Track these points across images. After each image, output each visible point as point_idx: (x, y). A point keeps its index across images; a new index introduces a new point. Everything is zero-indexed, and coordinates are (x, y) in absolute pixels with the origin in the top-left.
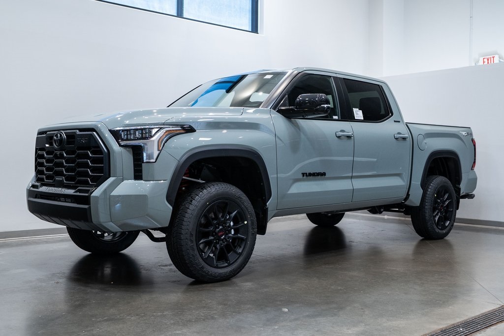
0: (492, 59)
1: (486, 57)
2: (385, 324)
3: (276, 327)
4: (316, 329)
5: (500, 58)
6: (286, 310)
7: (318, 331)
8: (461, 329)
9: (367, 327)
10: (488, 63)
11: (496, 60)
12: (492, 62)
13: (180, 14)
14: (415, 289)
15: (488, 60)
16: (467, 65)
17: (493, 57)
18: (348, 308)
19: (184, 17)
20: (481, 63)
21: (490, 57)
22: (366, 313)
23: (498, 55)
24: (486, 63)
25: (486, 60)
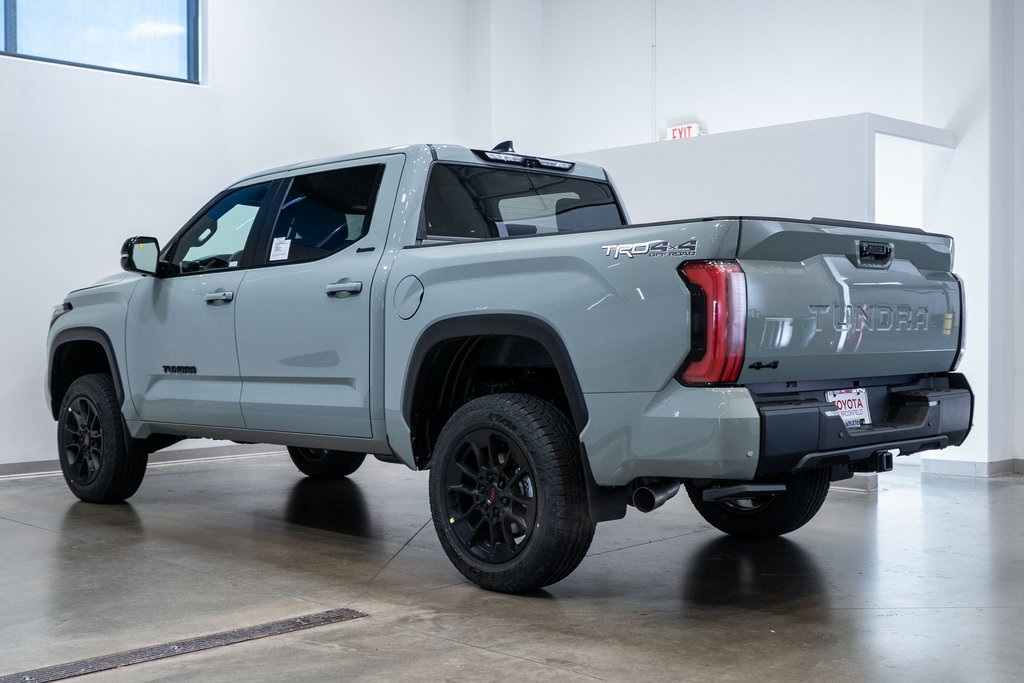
0: (687, 130)
1: (677, 127)
5: (701, 129)
10: (681, 138)
11: (694, 132)
12: (687, 136)
15: (681, 133)
16: (648, 140)
17: (689, 128)
20: (669, 137)
21: (683, 126)
23: (698, 122)
24: (678, 138)
25: (677, 133)
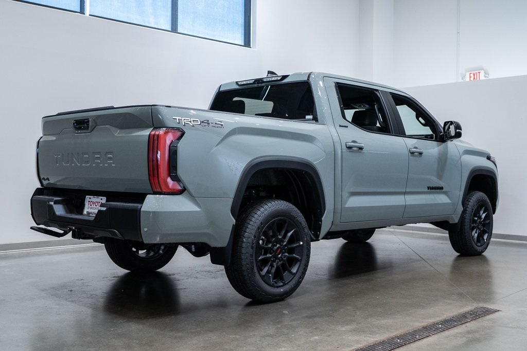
0: (478, 74)
1: (472, 72)
2: (374, 323)
3: (279, 326)
4: (314, 327)
5: (485, 73)
6: (287, 312)
7: (316, 329)
8: (440, 326)
9: (359, 325)
10: (474, 78)
11: (482, 77)
12: (478, 79)
13: (174, 29)
14: (401, 294)
15: (474, 75)
16: (454, 81)
17: (479, 73)
18: (342, 310)
19: (179, 32)
20: (467, 79)
21: (476, 72)
22: (358, 313)
23: (483, 70)
24: (472, 79)
25: (472, 75)
